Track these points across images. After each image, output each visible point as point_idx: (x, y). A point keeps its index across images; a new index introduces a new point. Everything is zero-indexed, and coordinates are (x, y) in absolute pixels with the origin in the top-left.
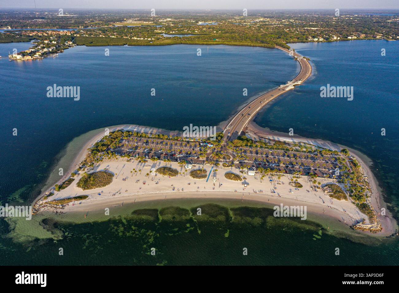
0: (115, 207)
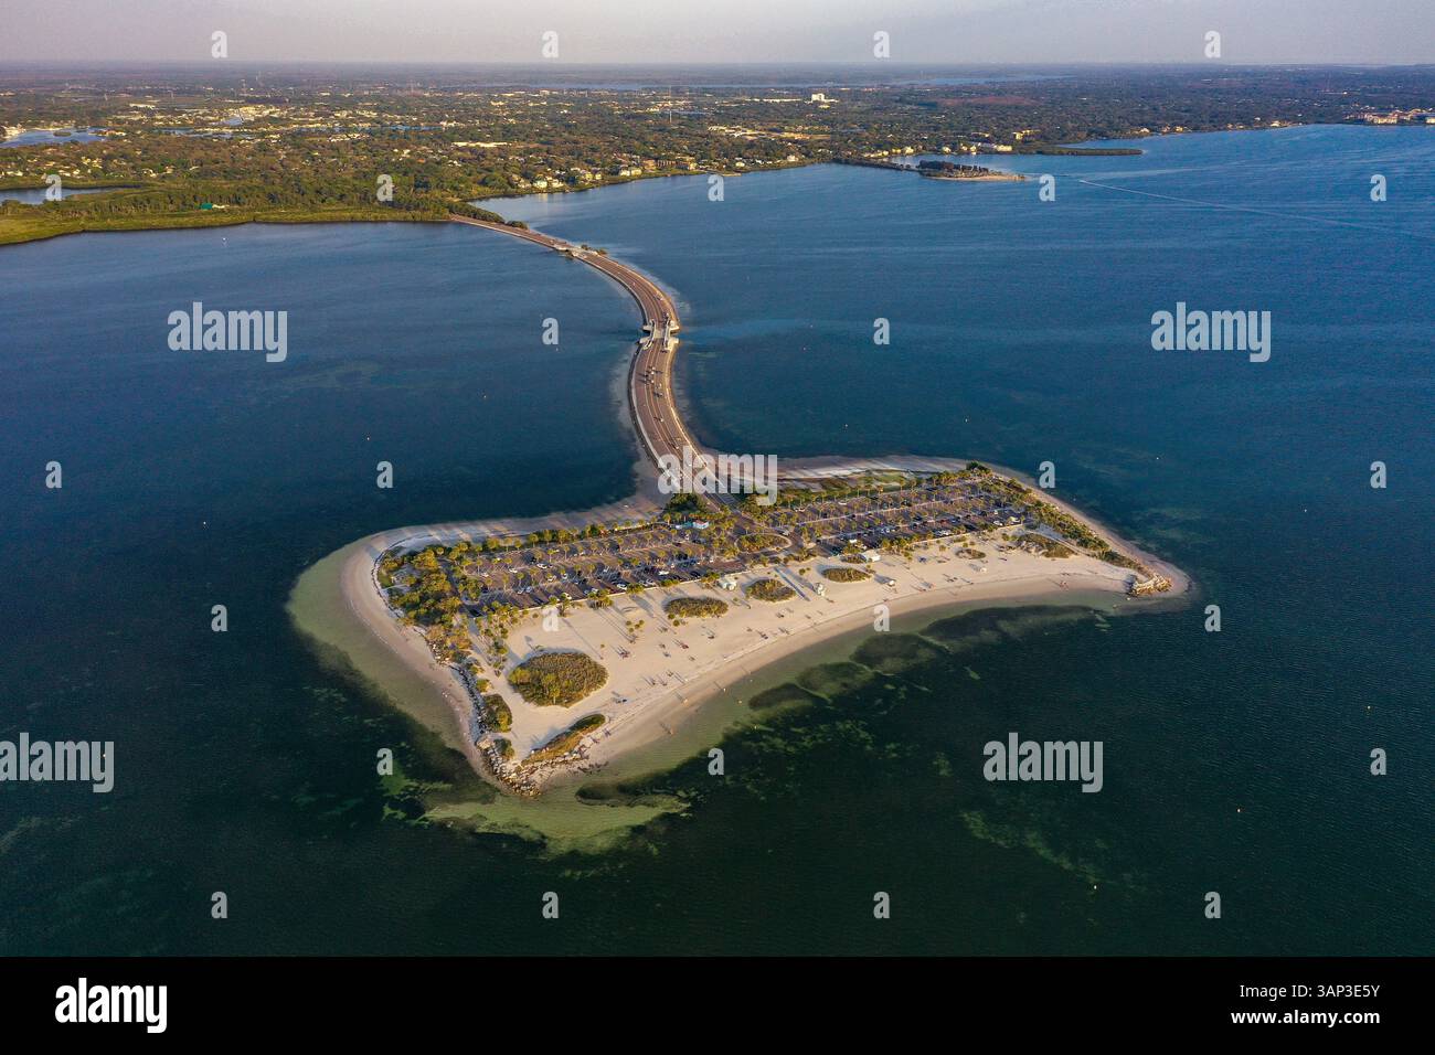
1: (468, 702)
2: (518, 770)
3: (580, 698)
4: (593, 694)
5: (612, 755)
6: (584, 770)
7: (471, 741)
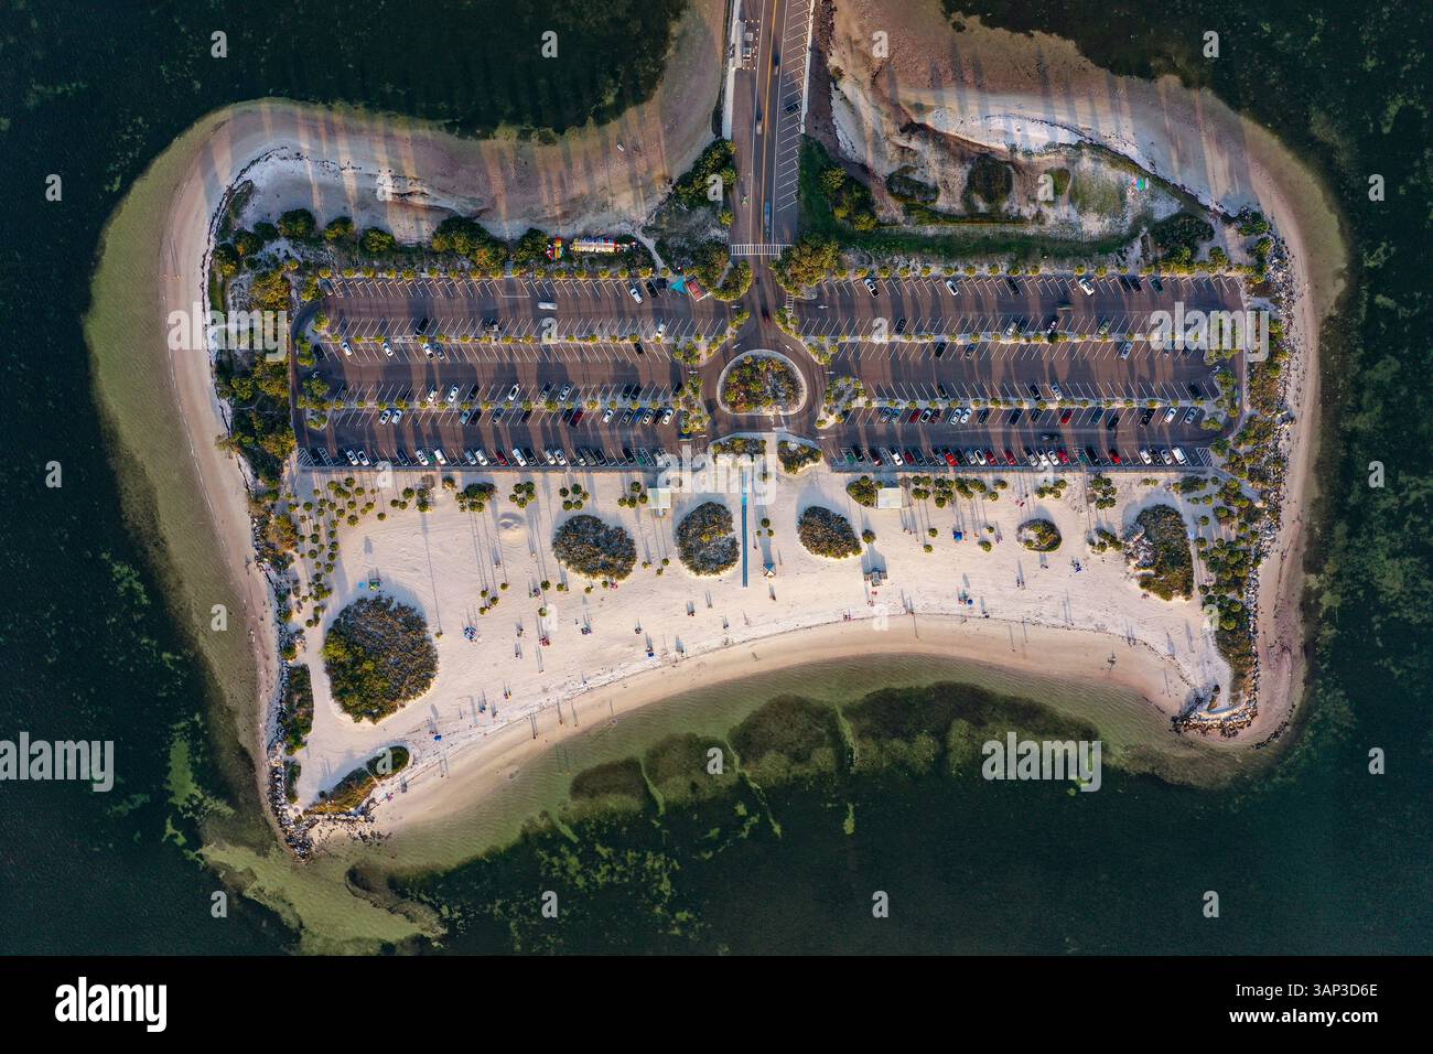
0: (511, 776)
1: (275, 664)
2: (298, 821)
3: (394, 709)
4: (410, 704)
5: (399, 822)
6: (364, 838)
7: (265, 743)
